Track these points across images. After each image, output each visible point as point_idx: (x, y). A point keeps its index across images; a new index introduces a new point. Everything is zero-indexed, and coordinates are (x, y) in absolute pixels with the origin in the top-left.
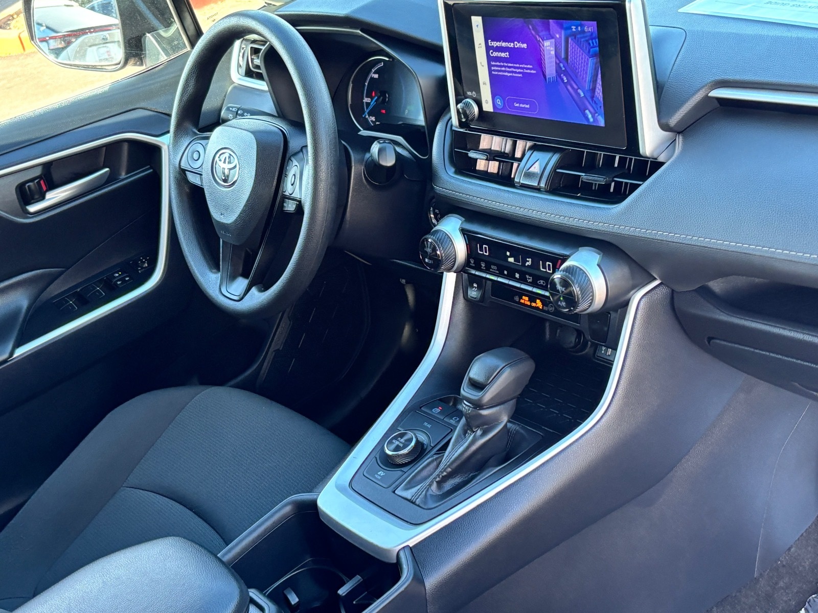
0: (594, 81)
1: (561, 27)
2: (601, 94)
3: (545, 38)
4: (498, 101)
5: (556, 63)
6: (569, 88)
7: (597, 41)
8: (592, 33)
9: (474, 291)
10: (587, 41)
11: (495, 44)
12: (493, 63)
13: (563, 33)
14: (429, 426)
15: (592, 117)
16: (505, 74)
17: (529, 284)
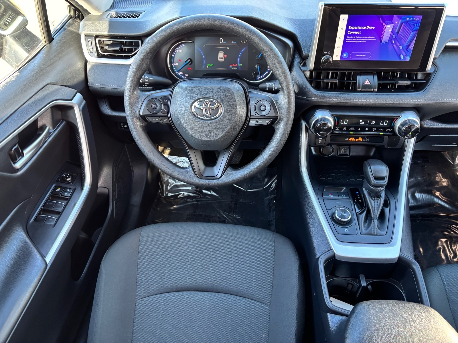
0: (411, 42)
1: (400, 18)
2: (413, 47)
3: (388, 24)
4: (345, 55)
5: (391, 35)
6: (395, 46)
7: (420, 24)
8: (418, 21)
9: (320, 141)
10: (413, 24)
11: (353, 28)
12: (349, 37)
13: (400, 21)
14: (340, 203)
15: (403, 57)
16: (355, 42)
17: (374, 131)
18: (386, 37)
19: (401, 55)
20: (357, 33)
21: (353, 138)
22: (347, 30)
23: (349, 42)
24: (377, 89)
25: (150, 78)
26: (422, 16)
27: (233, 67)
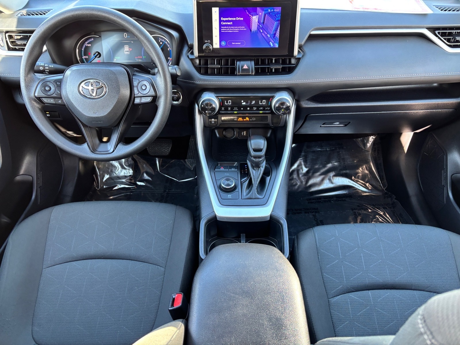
0: (276, 30)
1: (263, 10)
2: (278, 35)
3: (254, 15)
4: (223, 43)
5: (258, 25)
6: (263, 34)
7: (280, 15)
8: (278, 12)
9: (213, 122)
10: (275, 15)
11: (225, 19)
12: (223, 27)
13: (263, 12)
14: (228, 174)
15: (273, 44)
16: (229, 31)
17: (255, 110)
18: (254, 26)
19: (271, 43)
20: (229, 23)
21: (241, 118)
22: (220, 21)
23: (224, 31)
24: (254, 73)
25: (50, 66)
26: (281, 8)
27: (138, 59)
